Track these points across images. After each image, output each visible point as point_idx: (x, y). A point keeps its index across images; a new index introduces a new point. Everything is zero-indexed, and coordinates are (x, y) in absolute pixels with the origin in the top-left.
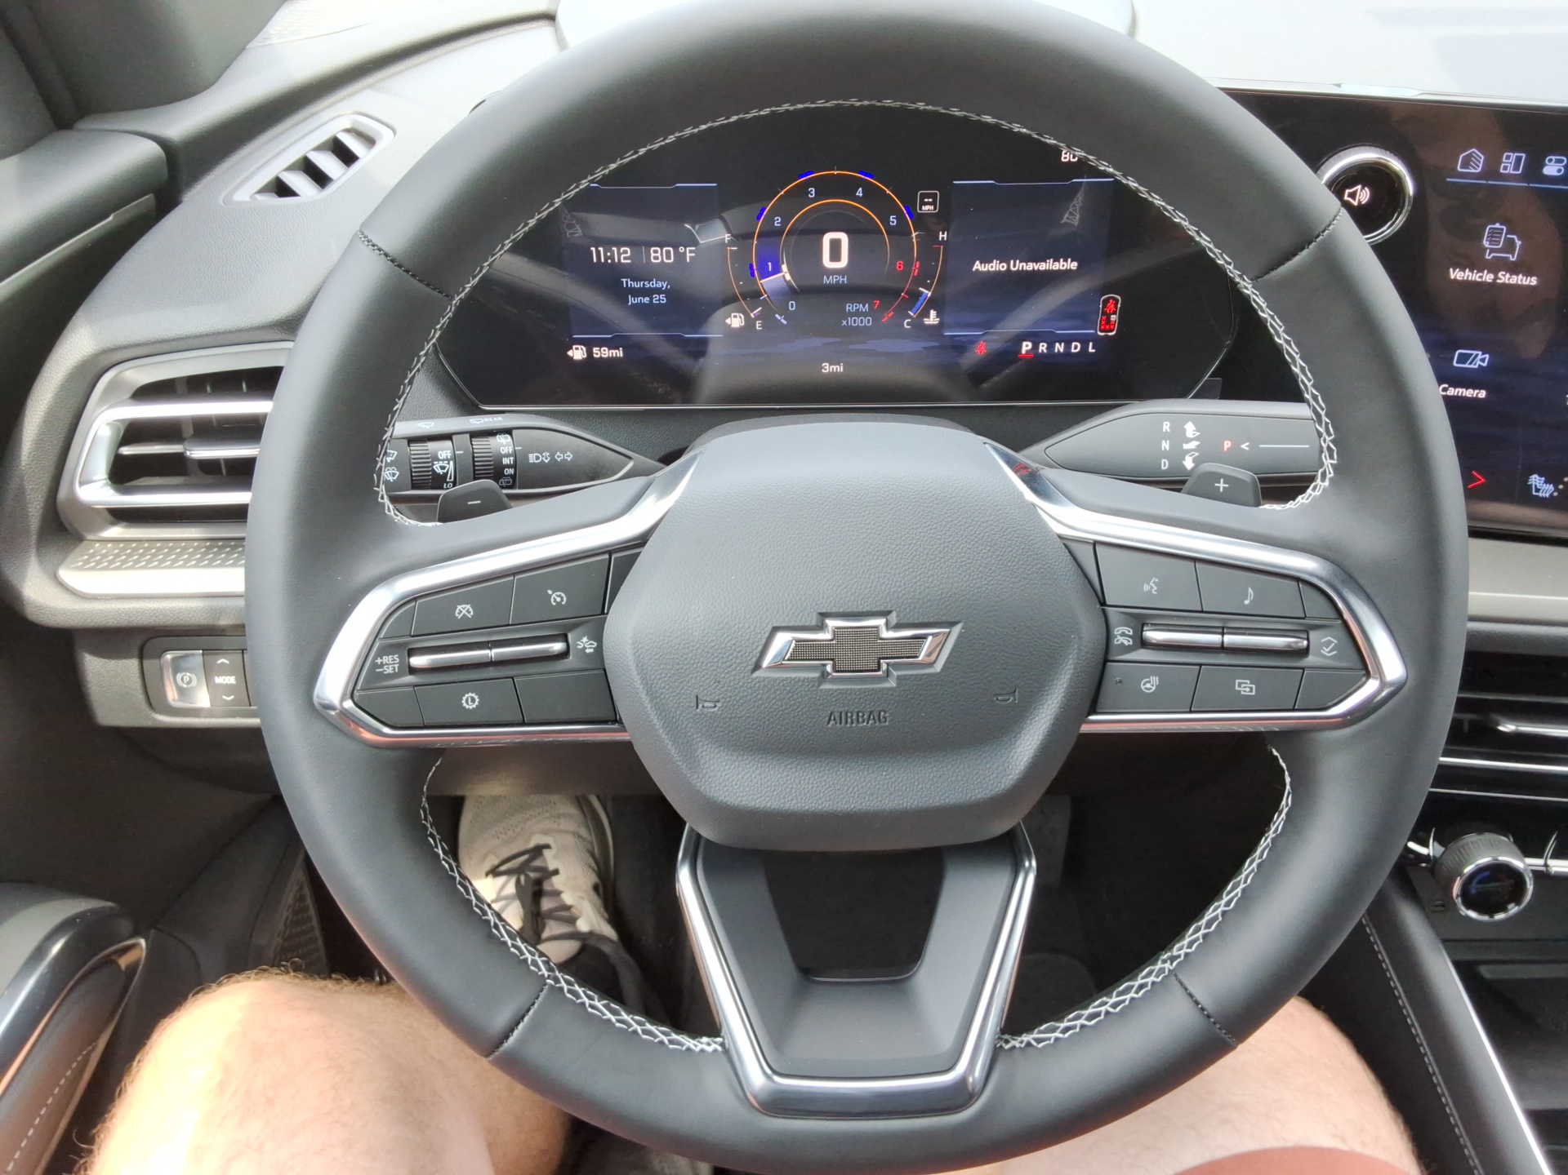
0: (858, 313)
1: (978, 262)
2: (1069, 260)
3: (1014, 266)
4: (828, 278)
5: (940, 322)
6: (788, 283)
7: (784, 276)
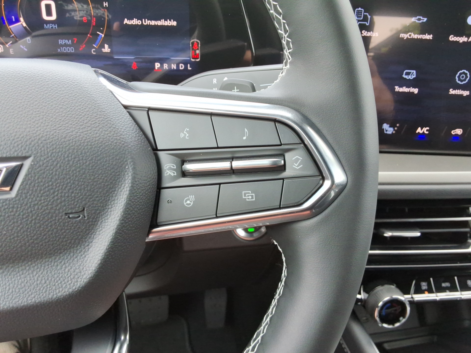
0: (66, 45)
1: (126, 19)
2: (172, 20)
3: (145, 22)
4: (47, 26)
5: (111, 51)
6: (25, 28)
7: (22, 24)
